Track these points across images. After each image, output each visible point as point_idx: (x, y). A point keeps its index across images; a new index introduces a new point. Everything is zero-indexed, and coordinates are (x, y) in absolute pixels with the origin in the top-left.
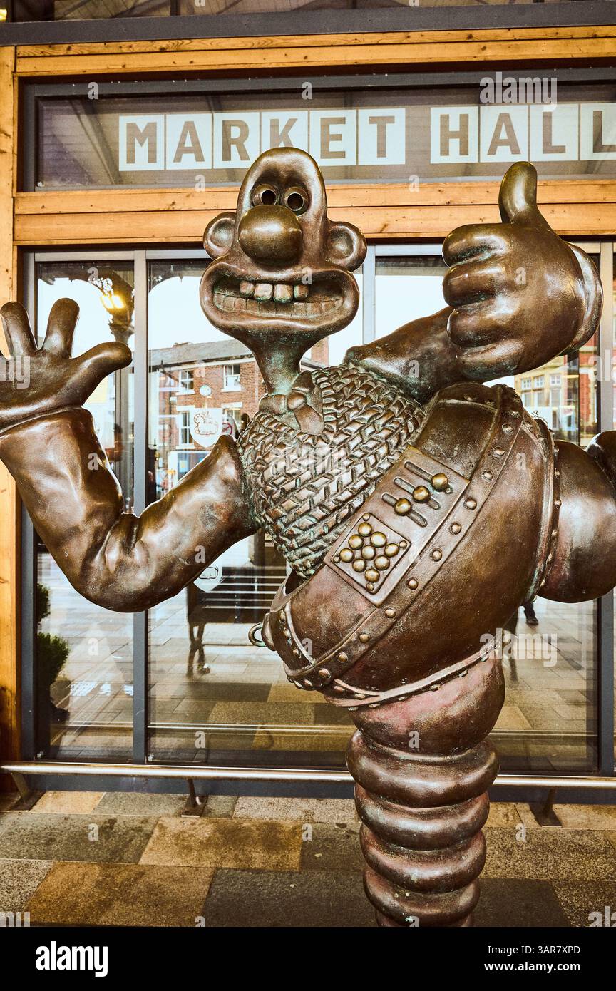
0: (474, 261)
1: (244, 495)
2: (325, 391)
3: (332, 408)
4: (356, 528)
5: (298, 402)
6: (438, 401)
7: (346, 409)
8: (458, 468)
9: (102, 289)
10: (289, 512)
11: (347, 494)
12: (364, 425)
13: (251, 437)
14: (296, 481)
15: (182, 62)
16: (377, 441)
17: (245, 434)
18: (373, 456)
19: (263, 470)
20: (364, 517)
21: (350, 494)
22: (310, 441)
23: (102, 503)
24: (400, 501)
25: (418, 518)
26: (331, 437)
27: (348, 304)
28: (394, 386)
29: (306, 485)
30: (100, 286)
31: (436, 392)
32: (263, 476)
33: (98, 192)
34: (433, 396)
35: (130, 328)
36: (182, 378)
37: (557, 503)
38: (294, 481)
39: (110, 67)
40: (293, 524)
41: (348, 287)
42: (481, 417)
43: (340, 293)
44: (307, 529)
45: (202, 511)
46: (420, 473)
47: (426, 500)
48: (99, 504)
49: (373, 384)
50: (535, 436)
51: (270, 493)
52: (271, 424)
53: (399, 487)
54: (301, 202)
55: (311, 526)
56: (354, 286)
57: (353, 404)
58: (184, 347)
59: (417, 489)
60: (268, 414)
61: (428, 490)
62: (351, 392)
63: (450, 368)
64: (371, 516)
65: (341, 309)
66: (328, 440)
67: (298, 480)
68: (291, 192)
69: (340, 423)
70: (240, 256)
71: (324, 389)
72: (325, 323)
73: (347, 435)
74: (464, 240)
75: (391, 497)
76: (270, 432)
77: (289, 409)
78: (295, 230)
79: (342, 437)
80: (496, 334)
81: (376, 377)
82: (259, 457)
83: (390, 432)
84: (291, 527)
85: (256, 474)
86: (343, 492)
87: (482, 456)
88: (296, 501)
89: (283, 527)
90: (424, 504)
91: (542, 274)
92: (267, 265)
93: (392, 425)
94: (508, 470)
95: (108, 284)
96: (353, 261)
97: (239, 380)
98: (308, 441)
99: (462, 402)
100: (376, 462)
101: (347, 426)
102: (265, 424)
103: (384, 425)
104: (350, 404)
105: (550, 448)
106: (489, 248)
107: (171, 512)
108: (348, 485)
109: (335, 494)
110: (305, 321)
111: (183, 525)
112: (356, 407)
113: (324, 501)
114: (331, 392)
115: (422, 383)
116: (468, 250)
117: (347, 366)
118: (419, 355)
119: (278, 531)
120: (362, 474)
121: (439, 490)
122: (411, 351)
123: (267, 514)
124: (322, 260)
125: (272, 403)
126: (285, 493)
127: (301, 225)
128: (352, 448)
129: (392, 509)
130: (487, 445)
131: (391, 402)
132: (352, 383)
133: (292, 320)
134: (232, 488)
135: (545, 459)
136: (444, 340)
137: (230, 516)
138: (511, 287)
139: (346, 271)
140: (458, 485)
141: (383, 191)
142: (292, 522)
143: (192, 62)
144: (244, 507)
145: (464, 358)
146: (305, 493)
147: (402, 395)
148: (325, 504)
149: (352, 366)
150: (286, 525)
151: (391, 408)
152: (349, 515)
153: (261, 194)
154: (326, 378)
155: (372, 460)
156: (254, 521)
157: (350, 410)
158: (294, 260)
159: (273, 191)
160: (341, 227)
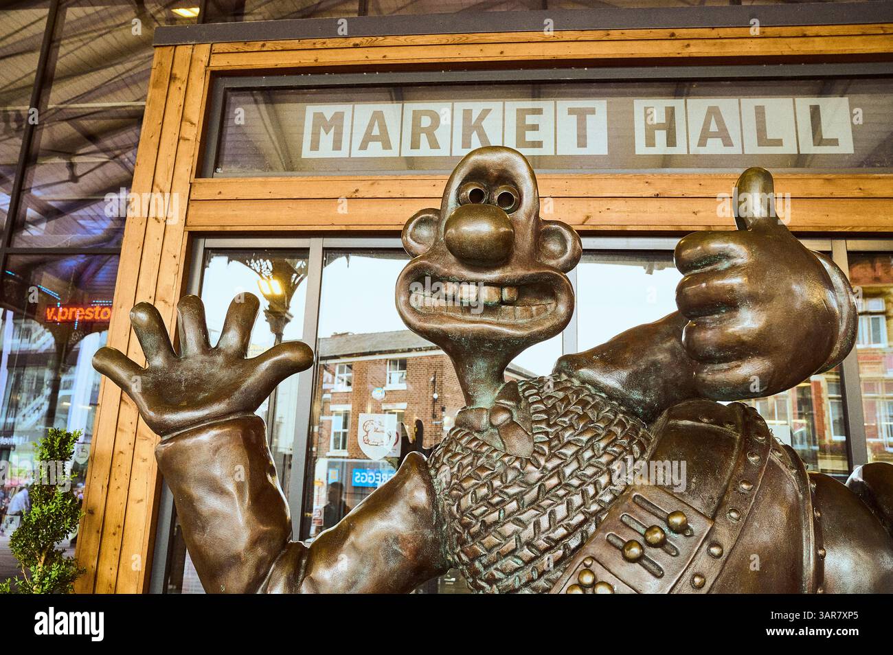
0: (712, 270)
1: (436, 527)
2: (535, 406)
3: (543, 426)
4: (576, 575)
5: (502, 418)
6: (668, 421)
7: (560, 428)
8: (697, 504)
9: (260, 274)
10: (489, 550)
11: (561, 532)
12: (582, 448)
13: (446, 457)
14: (500, 513)
15: (375, 56)
16: (599, 468)
17: (439, 452)
18: (592, 486)
19: (460, 498)
20: (586, 562)
21: (565, 532)
22: (517, 464)
23: (269, 528)
24: (630, 543)
25: (651, 566)
26: (542, 461)
27: (562, 309)
28: (615, 402)
29: (512, 518)
30: (259, 271)
31: (664, 410)
32: (459, 505)
33: (278, 179)
34: (660, 414)
35: (286, 316)
36: (339, 373)
37: (821, 552)
38: (497, 513)
39: (302, 61)
40: (495, 566)
41: (561, 290)
42: (719, 443)
43: (554, 296)
44: (511, 573)
45: (384, 544)
46: (653, 510)
47: (662, 544)
48: (265, 529)
49: (590, 399)
50: (787, 467)
51: (467, 526)
52: (471, 442)
53: (627, 526)
54: (511, 200)
55: (517, 570)
56: (568, 289)
57: (568, 422)
58: (344, 338)
59: (650, 529)
60: (467, 431)
61: (663, 532)
62: (565, 407)
63: (679, 383)
64: (594, 562)
65: (554, 313)
66: (539, 465)
67: (502, 511)
68: (501, 190)
69: (553, 444)
70: (444, 254)
71: (533, 403)
72: (536, 329)
73: (562, 459)
74: (699, 248)
75: (618, 538)
76: (469, 451)
77: (492, 425)
78: (507, 230)
79: (556, 462)
80: (740, 350)
81: (593, 391)
82: (455, 481)
83: (613, 457)
84: (492, 570)
85: (450, 502)
86: (557, 529)
87: (726, 491)
88: (499, 537)
89: (482, 569)
90: (659, 549)
91: (789, 284)
92: (474, 266)
93: (615, 449)
94: (757, 509)
95: (268, 268)
96: (567, 262)
97: (404, 377)
98: (514, 464)
99: (696, 424)
100: (597, 493)
101: (561, 448)
102: (463, 441)
103: (605, 448)
104: (565, 422)
105: (806, 483)
106: (728, 257)
107: (348, 543)
108: (562, 520)
109: (547, 530)
110: (513, 326)
111: (362, 561)
112: (572, 426)
113: (533, 539)
114: (542, 407)
115: (648, 399)
116: (705, 258)
117: (559, 377)
118: (643, 367)
119: (475, 573)
120: (579, 507)
121: (677, 532)
122: (634, 363)
123: (462, 551)
124: (534, 260)
125: (472, 417)
126: (486, 526)
127: (511, 224)
128: (567, 474)
129: (619, 553)
130: (731, 477)
131: (612, 421)
132: (566, 397)
133: (499, 324)
134: (422, 517)
135: (801, 496)
136: (672, 351)
137: (417, 552)
138: (755, 299)
139: (560, 273)
140: (699, 526)
141: (584, 182)
142: (494, 563)
143: (384, 57)
144: (435, 541)
145: (704, 375)
146: (510, 528)
147: (623, 413)
148: (534, 542)
149: (564, 377)
150: (486, 567)
151: (613, 428)
152: (564, 557)
153: (469, 191)
154: (535, 391)
155: (591, 490)
156: (445, 559)
157: (564, 429)
158: (505, 260)
159: (482, 189)
160: (554, 226)
